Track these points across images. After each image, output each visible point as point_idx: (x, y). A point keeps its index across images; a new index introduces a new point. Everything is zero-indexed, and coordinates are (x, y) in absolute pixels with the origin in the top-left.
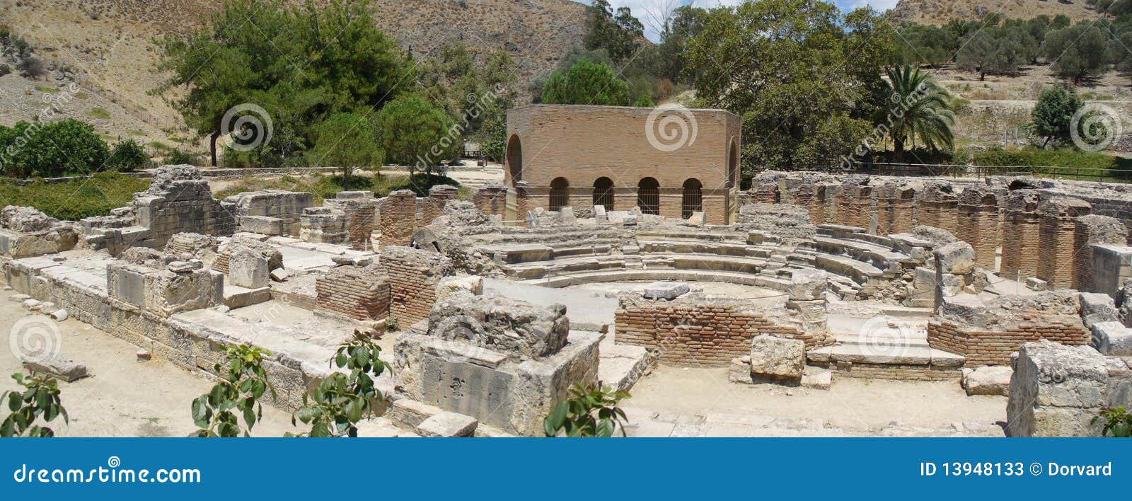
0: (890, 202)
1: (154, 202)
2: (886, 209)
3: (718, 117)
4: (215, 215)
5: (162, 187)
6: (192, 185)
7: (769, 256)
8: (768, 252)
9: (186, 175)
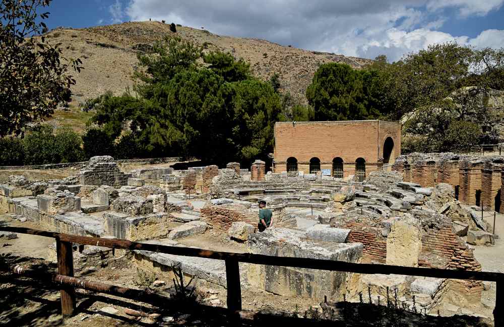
0: (466, 170)
1: (86, 173)
2: (463, 174)
3: (373, 124)
4: (120, 179)
5: (92, 166)
6: (108, 165)
7: (369, 198)
8: (369, 196)
9: (105, 160)
